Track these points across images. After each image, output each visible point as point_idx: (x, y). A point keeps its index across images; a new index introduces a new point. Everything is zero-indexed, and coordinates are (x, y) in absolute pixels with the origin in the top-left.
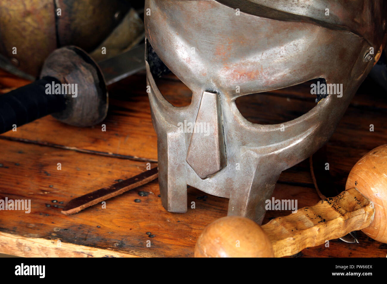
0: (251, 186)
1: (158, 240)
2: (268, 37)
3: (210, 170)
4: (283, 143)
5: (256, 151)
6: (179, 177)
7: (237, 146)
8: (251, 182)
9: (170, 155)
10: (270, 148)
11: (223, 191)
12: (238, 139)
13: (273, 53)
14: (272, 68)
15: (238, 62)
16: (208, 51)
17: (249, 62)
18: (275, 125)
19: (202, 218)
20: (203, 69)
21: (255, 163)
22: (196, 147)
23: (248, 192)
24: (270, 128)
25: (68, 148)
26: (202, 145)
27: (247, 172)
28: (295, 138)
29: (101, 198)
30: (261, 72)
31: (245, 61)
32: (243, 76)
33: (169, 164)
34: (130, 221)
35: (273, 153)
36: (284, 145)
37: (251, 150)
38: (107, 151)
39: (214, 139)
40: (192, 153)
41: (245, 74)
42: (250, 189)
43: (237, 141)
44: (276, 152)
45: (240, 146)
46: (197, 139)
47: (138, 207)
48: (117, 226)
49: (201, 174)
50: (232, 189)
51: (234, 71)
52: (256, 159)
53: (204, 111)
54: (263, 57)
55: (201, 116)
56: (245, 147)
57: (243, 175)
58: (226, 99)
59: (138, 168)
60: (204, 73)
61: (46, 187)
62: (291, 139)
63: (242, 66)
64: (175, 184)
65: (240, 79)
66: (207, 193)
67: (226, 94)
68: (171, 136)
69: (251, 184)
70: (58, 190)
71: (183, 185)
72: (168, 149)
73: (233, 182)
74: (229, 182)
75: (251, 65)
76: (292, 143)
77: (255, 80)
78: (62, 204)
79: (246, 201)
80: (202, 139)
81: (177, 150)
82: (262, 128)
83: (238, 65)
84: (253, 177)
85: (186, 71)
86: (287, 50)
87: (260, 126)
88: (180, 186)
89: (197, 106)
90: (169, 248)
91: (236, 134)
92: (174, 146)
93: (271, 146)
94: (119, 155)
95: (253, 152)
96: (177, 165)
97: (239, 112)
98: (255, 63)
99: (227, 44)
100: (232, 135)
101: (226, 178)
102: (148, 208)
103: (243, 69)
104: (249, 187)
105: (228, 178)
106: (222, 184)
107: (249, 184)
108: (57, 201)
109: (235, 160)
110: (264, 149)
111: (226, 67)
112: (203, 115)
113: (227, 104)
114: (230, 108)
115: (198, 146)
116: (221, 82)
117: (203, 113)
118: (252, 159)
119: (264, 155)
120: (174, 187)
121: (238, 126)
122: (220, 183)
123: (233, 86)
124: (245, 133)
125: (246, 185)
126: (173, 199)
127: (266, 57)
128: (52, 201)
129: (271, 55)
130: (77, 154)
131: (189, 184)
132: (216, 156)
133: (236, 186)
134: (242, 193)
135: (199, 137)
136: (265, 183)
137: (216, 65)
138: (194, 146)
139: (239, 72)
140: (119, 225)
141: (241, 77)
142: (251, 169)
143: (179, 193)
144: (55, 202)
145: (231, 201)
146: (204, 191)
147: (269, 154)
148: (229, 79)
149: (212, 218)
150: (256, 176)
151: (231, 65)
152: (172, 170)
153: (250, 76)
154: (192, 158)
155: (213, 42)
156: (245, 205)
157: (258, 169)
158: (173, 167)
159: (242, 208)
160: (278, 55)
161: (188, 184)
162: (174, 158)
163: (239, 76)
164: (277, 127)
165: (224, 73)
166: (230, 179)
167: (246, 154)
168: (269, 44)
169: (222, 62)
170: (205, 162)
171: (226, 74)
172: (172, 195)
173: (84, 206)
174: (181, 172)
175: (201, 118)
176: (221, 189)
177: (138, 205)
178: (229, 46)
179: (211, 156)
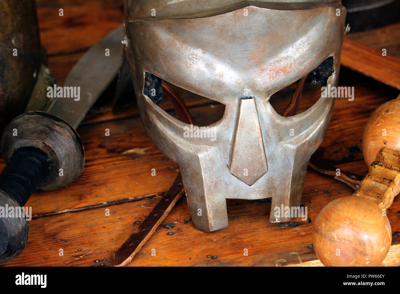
0: (291, 178)
1: (223, 258)
2: (298, 28)
3: (258, 174)
4: (310, 128)
5: (291, 143)
6: (217, 194)
7: (275, 143)
8: (291, 174)
9: (205, 176)
10: (302, 136)
11: (266, 192)
12: (275, 137)
13: (301, 43)
14: (303, 57)
15: (272, 61)
16: (241, 60)
17: (282, 58)
18: (303, 113)
19: (240, 227)
20: (238, 78)
21: (293, 154)
22: (240, 157)
23: (289, 185)
24: (300, 117)
25: (60, 212)
26: (247, 152)
27: (286, 166)
28: (318, 120)
29: (143, 241)
30: (294, 64)
31: (278, 58)
32: (279, 72)
33: (205, 185)
34: (182, 253)
35: (305, 140)
36: (312, 129)
37: (287, 143)
38: (101, 202)
39: (258, 143)
40: (237, 164)
41: (280, 70)
42: (291, 181)
43: (275, 139)
44: (308, 139)
45: (278, 143)
46: (241, 149)
47: (177, 239)
48: (175, 261)
49: (248, 181)
50: (273, 187)
51: (270, 71)
52: (293, 150)
53: (244, 119)
54: (294, 49)
55: (243, 124)
56: (282, 142)
57: (282, 170)
58: (261, 101)
59: (143, 206)
60: (239, 82)
61: (76, 252)
62: (316, 122)
63: (276, 64)
64: (214, 202)
65: (276, 76)
66: (250, 199)
67: (262, 96)
68: (204, 156)
69: (291, 176)
70: (89, 251)
71: (223, 201)
72: (202, 170)
73: (274, 180)
74: (271, 181)
75: (284, 60)
76: (318, 126)
77: (289, 73)
78: (106, 260)
79: (288, 194)
80: (245, 147)
81: (212, 168)
82: (294, 119)
83: (272, 64)
84: (292, 169)
85: (220, 86)
86: (312, 36)
87: (292, 118)
88: (219, 203)
89: (232, 117)
90: (240, 262)
91: (273, 132)
92: (209, 165)
93: (302, 134)
94: (114, 201)
95: (289, 145)
96: (214, 183)
97: (274, 110)
98: (287, 57)
99: (262, 46)
100: (270, 134)
101: (267, 178)
102: (186, 236)
103: (278, 66)
104: (290, 179)
105: (269, 178)
106: (264, 185)
107: (289, 177)
108: (99, 261)
109: (274, 158)
110: (298, 139)
111: (260, 69)
112: (244, 123)
113: (263, 106)
114: (266, 109)
115: (242, 155)
116: (257, 85)
117: (244, 121)
118: (289, 152)
119: (299, 144)
120: (214, 205)
121: (276, 123)
122: (262, 185)
123: (269, 86)
124: (281, 129)
125: (287, 178)
126: (214, 217)
127: (296, 48)
128: (95, 261)
129: (300, 45)
130: (74, 214)
131: (228, 198)
132: (262, 159)
133: (277, 183)
134: (283, 188)
135: (243, 146)
136: (301, 172)
137: (250, 71)
138: (238, 157)
139: (274, 71)
140: (177, 260)
141: (277, 74)
142: (289, 162)
143: (219, 210)
144: (97, 261)
145: (274, 199)
146: (246, 199)
147: (303, 142)
148: (265, 80)
149: (249, 223)
150: (294, 167)
151: (265, 66)
152: (210, 190)
153: (285, 71)
154: (238, 169)
155: (248, 49)
156: (288, 198)
157: (296, 160)
158: (210, 186)
159: (286, 202)
160: (306, 43)
161: (226, 198)
162: (210, 177)
163: (275, 74)
164: (305, 114)
165: (259, 76)
166: (271, 178)
167: (283, 149)
168: (298, 35)
169: (256, 66)
170: (251, 168)
171: (262, 76)
172: (213, 214)
173: (134, 254)
174: (218, 189)
175: (242, 126)
176: (264, 191)
177: (175, 236)
178: (263, 48)
179: (257, 161)
